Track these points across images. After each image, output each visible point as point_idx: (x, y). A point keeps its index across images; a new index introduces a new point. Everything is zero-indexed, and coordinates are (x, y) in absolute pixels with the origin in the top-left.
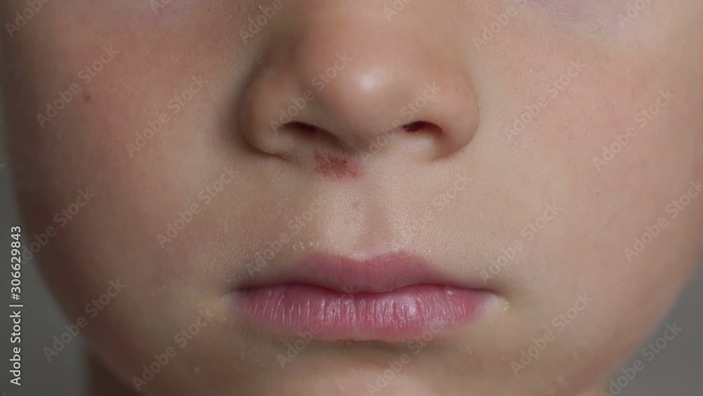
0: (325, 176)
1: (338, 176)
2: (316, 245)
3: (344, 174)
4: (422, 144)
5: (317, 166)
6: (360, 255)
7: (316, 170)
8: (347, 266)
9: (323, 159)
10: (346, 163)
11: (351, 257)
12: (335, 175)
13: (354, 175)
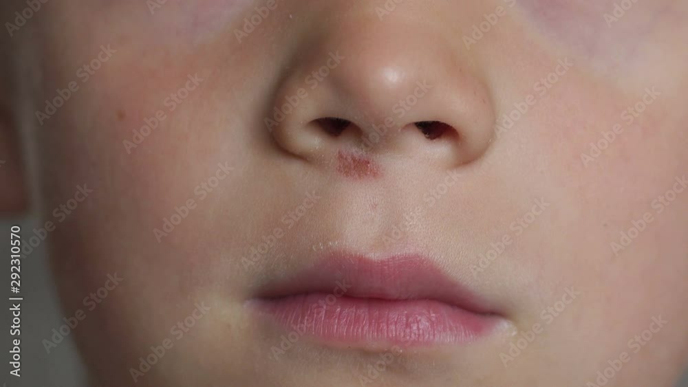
0: (347, 176)
1: (359, 175)
2: (334, 244)
3: (366, 174)
4: (441, 150)
5: (340, 167)
6: (375, 256)
7: (339, 170)
8: (364, 265)
9: (346, 159)
10: (369, 163)
11: (367, 256)
12: (357, 176)
13: (375, 175)
